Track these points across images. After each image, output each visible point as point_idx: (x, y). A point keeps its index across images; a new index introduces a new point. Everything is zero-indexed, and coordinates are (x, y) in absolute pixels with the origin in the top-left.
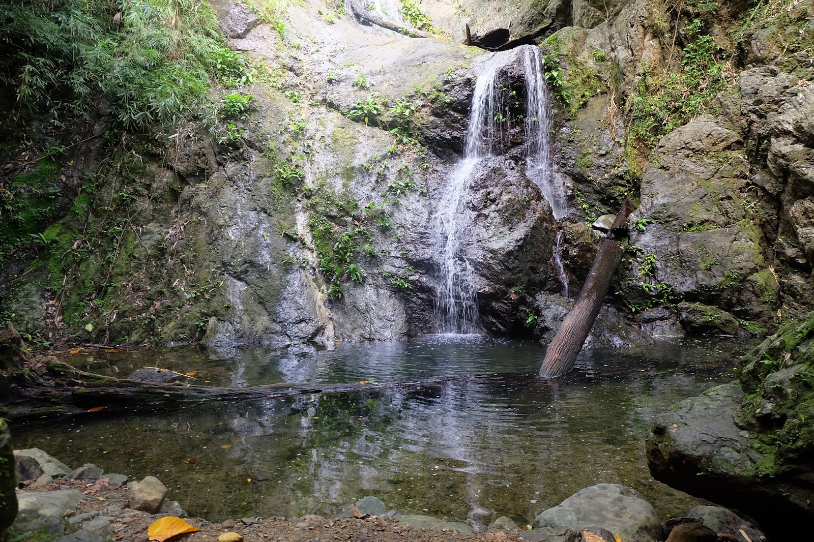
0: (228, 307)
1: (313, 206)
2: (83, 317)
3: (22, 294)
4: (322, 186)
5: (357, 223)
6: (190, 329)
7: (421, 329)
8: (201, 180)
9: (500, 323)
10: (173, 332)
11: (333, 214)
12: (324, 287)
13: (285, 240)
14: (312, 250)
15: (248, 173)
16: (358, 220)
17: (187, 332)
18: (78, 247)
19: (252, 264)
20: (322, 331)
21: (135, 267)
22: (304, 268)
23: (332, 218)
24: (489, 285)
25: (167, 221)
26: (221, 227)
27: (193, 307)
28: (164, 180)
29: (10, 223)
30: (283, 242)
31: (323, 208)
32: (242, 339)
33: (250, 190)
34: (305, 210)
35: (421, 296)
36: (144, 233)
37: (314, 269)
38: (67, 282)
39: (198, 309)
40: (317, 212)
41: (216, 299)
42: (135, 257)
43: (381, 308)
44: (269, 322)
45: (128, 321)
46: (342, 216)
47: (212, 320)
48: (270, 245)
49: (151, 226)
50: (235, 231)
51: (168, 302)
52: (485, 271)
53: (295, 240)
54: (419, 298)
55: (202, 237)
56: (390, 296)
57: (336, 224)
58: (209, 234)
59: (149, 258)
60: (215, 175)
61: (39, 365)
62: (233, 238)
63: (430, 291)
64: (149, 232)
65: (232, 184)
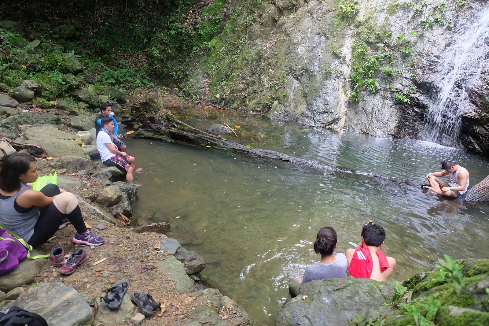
0: (285, 96)
1: (358, 34)
2: (217, 90)
3: (195, 74)
4: (369, 19)
5: (386, 49)
6: (263, 106)
7: (409, 134)
8: (292, 12)
9: (477, 144)
10: (254, 106)
11: (371, 40)
12: (348, 92)
13: (332, 57)
14: (348, 65)
15: (321, 8)
16: (388, 47)
17: (261, 106)
18: (223, 51)
19: (307, 70)
20: (337, 121)
21: (245, 65)
22: (338, 77)
23: (369, 44)
24: (476, 112)
25: (267, 38)
26: (295, 44)
27: (268, 93)
28: (270, 12)
29: (198, 35)
30: (330, 57)
31: (365, 36)
32: (287, 117)
33: (319, 20)
34: (353, 36)
35: (416, 109)
36: (253, 45)
37: (345, 79)
38: (215, 70)
39: (270, 95)
40: (360, 38)
41: (281, 90)
42: (246, 59)
43: (382, 114)
44: (306, 109)
45: (234, 96)
46: (377, 43)
47: (276, 102)
48: (321, 59)
49: (258, 41)
50: (302, 48)
51: (255, 88)
52: (477, 100)
53: (340, 58)
54: (414, 111)
55: (283, 50)
56: (391, 107)
57: (371, 48)
58: (287, 49)
59: (253, 60)
60: (301, 9)
61: (163, 114)
62: (299, 52)
63: (424, 107)
64: (256, 45)
65: (309, 15)
